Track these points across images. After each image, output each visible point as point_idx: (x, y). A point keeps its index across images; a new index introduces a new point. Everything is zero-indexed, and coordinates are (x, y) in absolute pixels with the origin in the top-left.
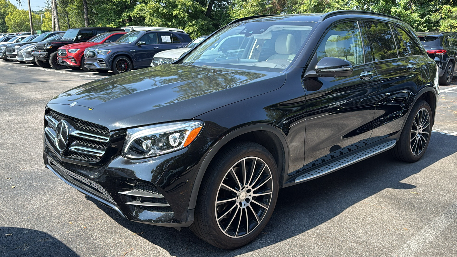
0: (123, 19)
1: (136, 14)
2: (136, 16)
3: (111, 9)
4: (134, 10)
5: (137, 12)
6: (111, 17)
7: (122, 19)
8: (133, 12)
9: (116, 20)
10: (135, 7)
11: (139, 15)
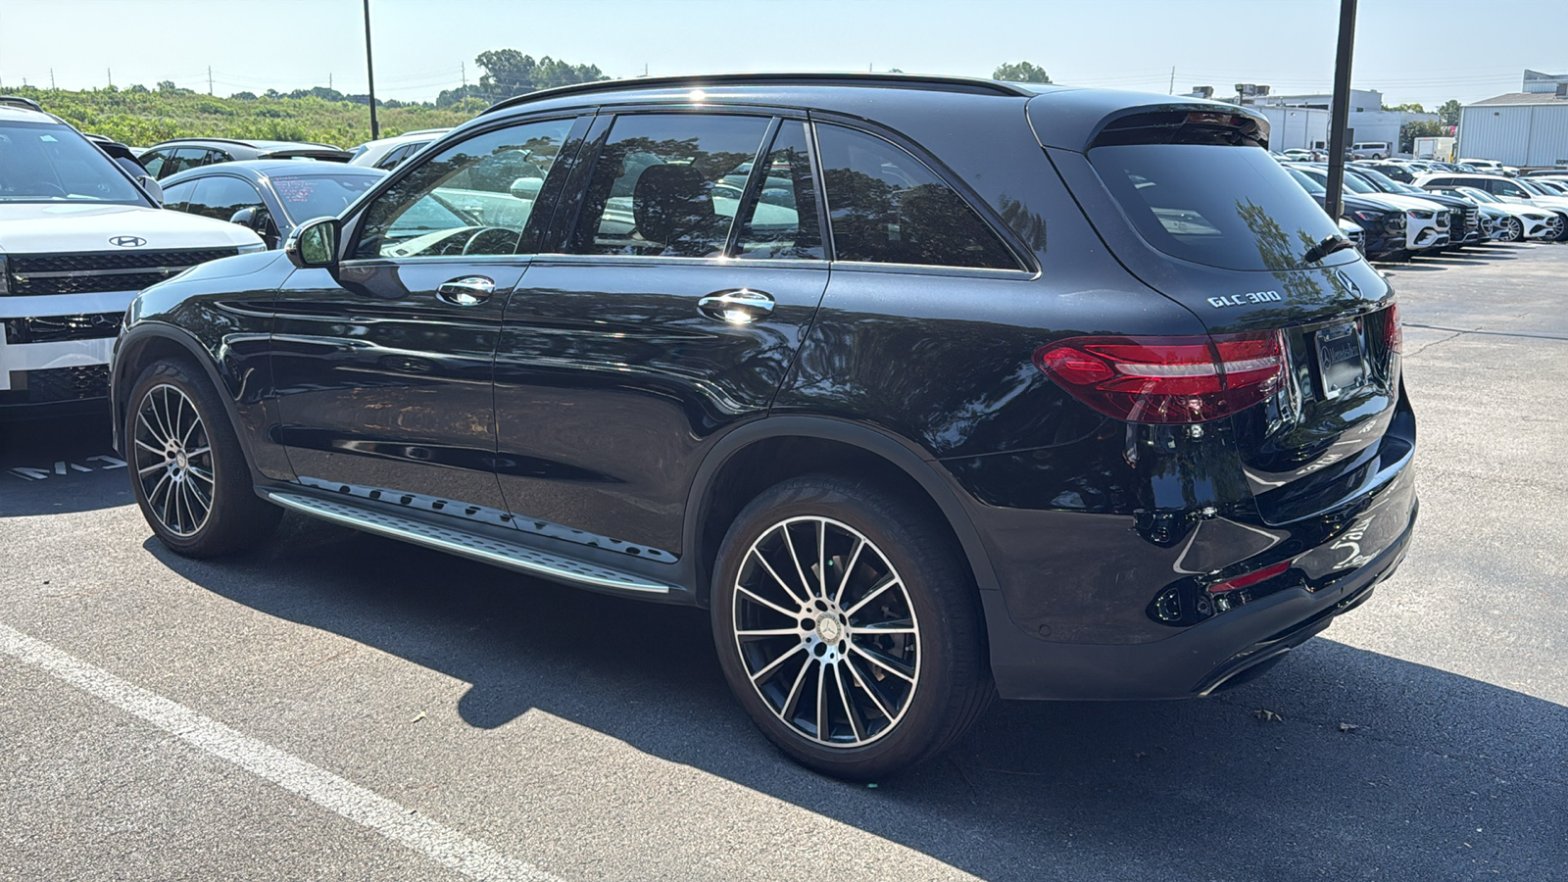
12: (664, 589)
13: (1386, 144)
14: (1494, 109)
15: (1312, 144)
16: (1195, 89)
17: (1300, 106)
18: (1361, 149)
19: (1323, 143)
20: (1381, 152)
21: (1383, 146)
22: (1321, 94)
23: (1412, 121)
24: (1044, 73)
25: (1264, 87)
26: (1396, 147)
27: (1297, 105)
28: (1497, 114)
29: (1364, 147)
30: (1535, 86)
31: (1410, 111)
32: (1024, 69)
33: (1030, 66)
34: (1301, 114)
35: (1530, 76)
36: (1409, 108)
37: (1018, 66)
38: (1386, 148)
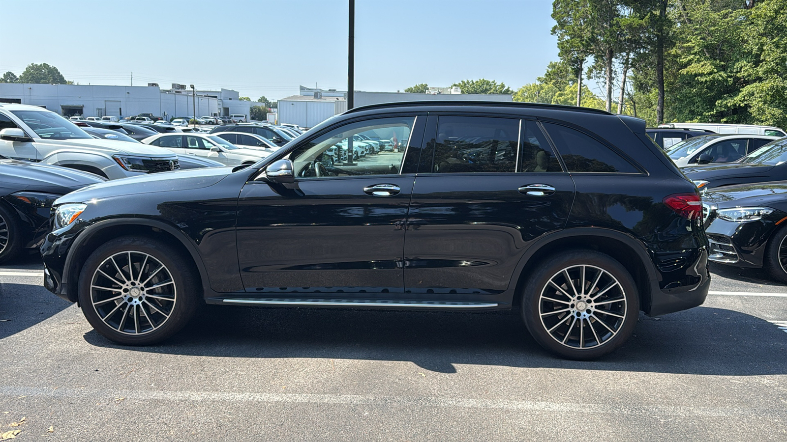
0: (717, 110)
1: (740, 101)
2: (740, 104)
3: (699, 95)
4: (739, 94)
5: (743, 99)
6: (698, 107)
7: (715, 111)
8: (735, 99)
9: (705, 113)
10: (741, 89)
11: (745, 103)
12: (496, 305)
13: (244, 116)
14: (291, 102)
15: (212, 114)
16: (149, 84)
17: (204, 96)
18: (233, 118)
19: (217, 114)
20: (243, 119)
21: (243, 116)
22: (212, 90)
23: (255, 105)
24: (57, 70)
25: (183, 85)
26: (249, 117)
27: (203, 95)
28: (293, 104)
29: (235, 116)
30: (304, 93)
31: (245, 100)
32: (45, 67)
33: (49, 66)
34: (206, 100)
35: (302, 88)
36: (244, 99)
37: (41, 65)
38: (244, 118)
